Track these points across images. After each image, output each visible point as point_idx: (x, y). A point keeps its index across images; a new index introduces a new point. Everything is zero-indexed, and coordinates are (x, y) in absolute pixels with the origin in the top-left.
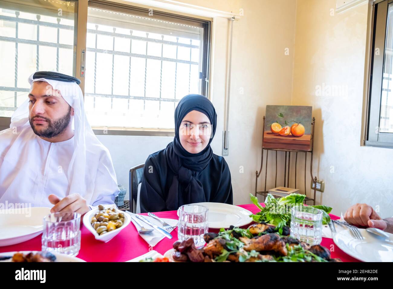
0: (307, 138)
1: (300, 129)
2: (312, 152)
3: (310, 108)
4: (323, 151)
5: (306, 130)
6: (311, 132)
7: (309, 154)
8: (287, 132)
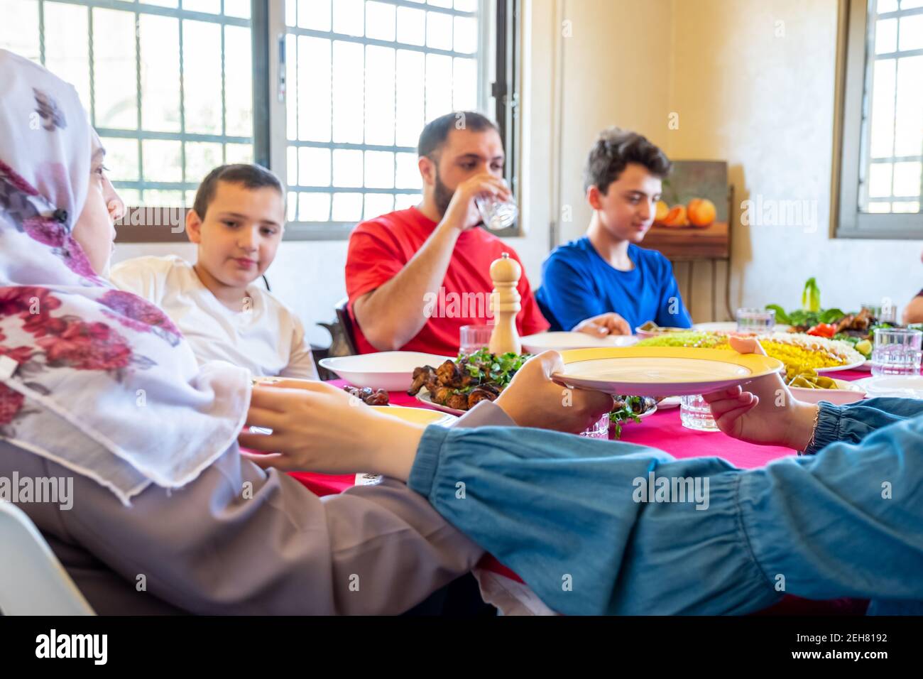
0: (720, 229)
1: (706, 210)
2: (728, 260)
3: (723, 165)
4: (748, 256)
5: (719, 212)
6: (726, 216)
7: (721, 266)
8: (682, 218)
